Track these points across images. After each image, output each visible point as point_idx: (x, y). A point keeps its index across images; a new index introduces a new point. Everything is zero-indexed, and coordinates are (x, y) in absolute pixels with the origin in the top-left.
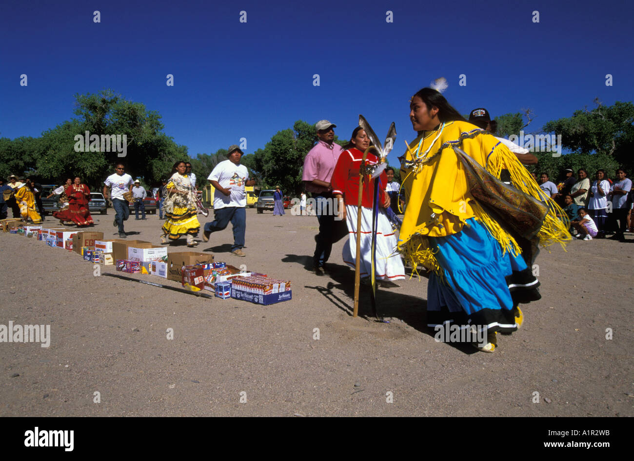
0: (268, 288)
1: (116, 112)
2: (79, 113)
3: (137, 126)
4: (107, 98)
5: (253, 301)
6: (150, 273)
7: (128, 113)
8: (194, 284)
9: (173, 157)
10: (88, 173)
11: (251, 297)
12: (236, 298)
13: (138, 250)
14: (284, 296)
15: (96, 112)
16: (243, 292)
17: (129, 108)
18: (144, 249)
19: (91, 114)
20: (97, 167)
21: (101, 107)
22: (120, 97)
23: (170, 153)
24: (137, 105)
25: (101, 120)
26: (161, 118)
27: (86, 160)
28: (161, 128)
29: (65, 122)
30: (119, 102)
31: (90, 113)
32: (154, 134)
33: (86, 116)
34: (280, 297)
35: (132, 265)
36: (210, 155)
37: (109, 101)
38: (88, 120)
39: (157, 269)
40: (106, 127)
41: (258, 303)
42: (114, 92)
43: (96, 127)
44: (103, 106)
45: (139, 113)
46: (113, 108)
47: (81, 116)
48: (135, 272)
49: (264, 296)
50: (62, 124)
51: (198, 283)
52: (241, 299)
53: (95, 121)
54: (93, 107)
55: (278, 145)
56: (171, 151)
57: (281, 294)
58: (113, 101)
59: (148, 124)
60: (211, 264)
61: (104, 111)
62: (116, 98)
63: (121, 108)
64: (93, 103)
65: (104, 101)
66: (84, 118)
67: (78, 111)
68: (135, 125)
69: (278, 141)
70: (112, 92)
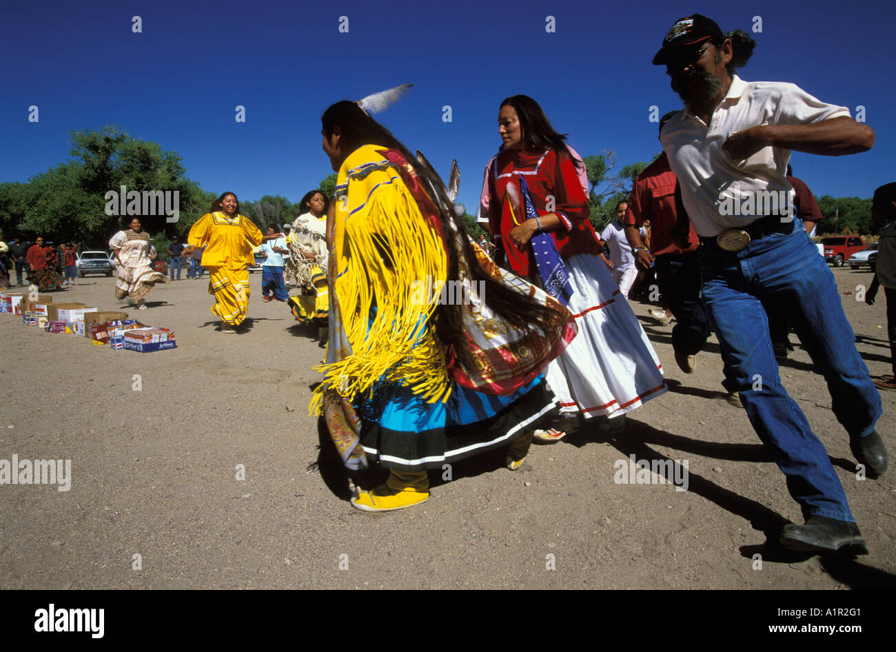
0: (146, 338)
1: (123, 152)
2: (74, 154)
3: (151, 170)
4: (112, 136)
5: (137, 350)
6: (74, 333)
7: (138, 155)
8: (96, 339)
9: (198, 207)
10: (90, 227)
11: (135, 346)
12: (127, 349)
13: (66, 311)
14: (165, 345)
15: (98, 153)
16: (130, 343)
17: (139, 148)
18: (71, 311)
19: (92, 155)
20: (101, 219)
21: (104, 148)
22: (127, 134)
23: (194, 203)
24: (148, 145)
25: (105, 162)
26: (182, 159)
27: (87, 211)
28: (182, 173)
29: (60, 165)
30: (126, 141)
31: (90, 153)
32: (173, 179)
33: (84, 157)
34: (161, 346)
35: (57, 326)
36: (253, 202)
37: (114, 139)
38: (88, 162)
39: (79, 329)
40: (112, 171)
41: (139, 351)
42: (120, 128)
43: (99, 171)
44: (107, 146)
45: (152, 155)
46: (119, 148)
47: (79, 158)
48: (61, 332)
49: (143, 345)
50: (57, 167)
51: (100, 338)
52: (129, 349)
53: (96, 164)
54: (94, 147)
55: (327, 191)
56: (195, 200)
57: (163, 343)
58: (120, 140)
59: (165, 168)
60: (119, 322)
61: (108, 152)
62: (123, 136)
63: (129, 148)
64: (93, 142)
65: (107, 140)
66: (82, 160)
67: (74, 152)
68: (148, 169)
69: (328, 186)
70: (118, 128)
